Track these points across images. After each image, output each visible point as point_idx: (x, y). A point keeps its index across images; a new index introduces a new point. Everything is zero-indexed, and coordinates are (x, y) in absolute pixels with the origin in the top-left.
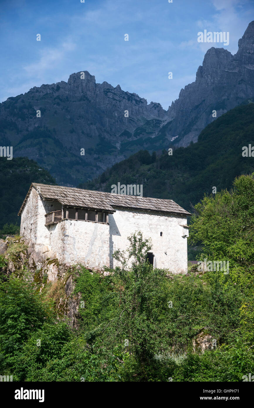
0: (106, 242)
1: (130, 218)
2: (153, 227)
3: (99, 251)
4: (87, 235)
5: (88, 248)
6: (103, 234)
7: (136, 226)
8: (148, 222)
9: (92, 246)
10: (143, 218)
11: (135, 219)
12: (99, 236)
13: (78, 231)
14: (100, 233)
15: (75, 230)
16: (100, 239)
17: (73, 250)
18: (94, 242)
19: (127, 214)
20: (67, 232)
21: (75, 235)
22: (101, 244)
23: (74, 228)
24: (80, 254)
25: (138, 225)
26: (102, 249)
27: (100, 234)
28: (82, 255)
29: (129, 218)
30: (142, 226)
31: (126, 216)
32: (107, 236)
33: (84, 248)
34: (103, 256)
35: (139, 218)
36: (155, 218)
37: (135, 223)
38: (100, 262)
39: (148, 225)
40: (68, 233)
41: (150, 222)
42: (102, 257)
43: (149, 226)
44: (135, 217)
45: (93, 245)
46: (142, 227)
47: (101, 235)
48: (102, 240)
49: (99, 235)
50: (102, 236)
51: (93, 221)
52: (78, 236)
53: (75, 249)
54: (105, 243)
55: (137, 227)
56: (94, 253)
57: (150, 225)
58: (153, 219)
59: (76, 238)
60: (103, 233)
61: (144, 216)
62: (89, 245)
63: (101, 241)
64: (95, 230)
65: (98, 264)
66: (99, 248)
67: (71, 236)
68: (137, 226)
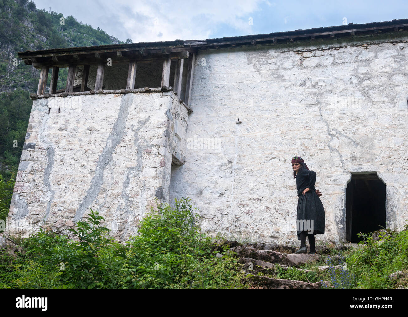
0: (154, 149)
1: (285, 69)
2: (377, 83)
3: (127, 183)
4: (93, 136)
5: (91, 177)
6: (147, 124)
7: (307, 90)
8: (356, 70)
9: (104, 168)
10: (333, 63)
11: (304, 70)
12: (130, 134)
13: (66, 129)
14: (135, 122)
15: (57, 127)
16: (132, 142)
17: (40, 188)
18: (114, 155)
19: (274, 60)
20: (33, 134)
21: (54, 140)
22: (136, 158)
23: (55, 121)
24: (62, 200)
25: (314, 86)
26: (135, 177)
27: (135, 128)
28: (69, 202)
29: (282, 72)
30: (329, 88)
31: (273, 67)
32: (158, 128)
33: (76, 179)
34: (139, 199)
35: (319, 66)
36: (380, 55)
37: (303, 84)
38: (126, 221)
39: (355, 81)
40: (36, 138)
41: (363, 70)
42: (135, 200)
43: (360, 83)
44: (306, 63)
45: (107, 164)
46: (330, 92)
47: (138, 129)
48: (139, 146)
49: (130, 131)
50: (140, 134)
51: (117, 91)
52: (64, 142)
53: (47, 184)
54: (149, 153)
55: (310, 93)
56: (110, 192)
57: (361, 80)
58: (376, 57)
59: (55, 150)
60: (147, 120)
61: (337, 56)
62: (94, 169)
63: (135, 148)
64: (119, 117)
65: (117, 228)
66: (126, 173)
67: (43, 145)
68: (314, 90)
